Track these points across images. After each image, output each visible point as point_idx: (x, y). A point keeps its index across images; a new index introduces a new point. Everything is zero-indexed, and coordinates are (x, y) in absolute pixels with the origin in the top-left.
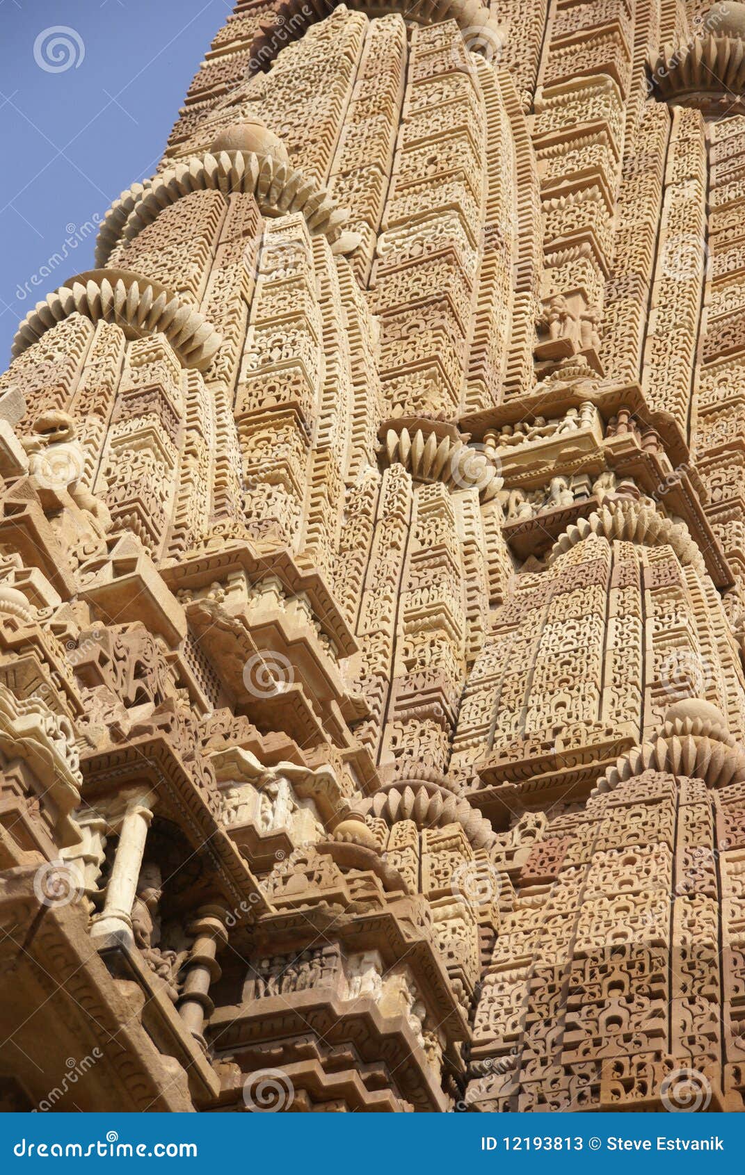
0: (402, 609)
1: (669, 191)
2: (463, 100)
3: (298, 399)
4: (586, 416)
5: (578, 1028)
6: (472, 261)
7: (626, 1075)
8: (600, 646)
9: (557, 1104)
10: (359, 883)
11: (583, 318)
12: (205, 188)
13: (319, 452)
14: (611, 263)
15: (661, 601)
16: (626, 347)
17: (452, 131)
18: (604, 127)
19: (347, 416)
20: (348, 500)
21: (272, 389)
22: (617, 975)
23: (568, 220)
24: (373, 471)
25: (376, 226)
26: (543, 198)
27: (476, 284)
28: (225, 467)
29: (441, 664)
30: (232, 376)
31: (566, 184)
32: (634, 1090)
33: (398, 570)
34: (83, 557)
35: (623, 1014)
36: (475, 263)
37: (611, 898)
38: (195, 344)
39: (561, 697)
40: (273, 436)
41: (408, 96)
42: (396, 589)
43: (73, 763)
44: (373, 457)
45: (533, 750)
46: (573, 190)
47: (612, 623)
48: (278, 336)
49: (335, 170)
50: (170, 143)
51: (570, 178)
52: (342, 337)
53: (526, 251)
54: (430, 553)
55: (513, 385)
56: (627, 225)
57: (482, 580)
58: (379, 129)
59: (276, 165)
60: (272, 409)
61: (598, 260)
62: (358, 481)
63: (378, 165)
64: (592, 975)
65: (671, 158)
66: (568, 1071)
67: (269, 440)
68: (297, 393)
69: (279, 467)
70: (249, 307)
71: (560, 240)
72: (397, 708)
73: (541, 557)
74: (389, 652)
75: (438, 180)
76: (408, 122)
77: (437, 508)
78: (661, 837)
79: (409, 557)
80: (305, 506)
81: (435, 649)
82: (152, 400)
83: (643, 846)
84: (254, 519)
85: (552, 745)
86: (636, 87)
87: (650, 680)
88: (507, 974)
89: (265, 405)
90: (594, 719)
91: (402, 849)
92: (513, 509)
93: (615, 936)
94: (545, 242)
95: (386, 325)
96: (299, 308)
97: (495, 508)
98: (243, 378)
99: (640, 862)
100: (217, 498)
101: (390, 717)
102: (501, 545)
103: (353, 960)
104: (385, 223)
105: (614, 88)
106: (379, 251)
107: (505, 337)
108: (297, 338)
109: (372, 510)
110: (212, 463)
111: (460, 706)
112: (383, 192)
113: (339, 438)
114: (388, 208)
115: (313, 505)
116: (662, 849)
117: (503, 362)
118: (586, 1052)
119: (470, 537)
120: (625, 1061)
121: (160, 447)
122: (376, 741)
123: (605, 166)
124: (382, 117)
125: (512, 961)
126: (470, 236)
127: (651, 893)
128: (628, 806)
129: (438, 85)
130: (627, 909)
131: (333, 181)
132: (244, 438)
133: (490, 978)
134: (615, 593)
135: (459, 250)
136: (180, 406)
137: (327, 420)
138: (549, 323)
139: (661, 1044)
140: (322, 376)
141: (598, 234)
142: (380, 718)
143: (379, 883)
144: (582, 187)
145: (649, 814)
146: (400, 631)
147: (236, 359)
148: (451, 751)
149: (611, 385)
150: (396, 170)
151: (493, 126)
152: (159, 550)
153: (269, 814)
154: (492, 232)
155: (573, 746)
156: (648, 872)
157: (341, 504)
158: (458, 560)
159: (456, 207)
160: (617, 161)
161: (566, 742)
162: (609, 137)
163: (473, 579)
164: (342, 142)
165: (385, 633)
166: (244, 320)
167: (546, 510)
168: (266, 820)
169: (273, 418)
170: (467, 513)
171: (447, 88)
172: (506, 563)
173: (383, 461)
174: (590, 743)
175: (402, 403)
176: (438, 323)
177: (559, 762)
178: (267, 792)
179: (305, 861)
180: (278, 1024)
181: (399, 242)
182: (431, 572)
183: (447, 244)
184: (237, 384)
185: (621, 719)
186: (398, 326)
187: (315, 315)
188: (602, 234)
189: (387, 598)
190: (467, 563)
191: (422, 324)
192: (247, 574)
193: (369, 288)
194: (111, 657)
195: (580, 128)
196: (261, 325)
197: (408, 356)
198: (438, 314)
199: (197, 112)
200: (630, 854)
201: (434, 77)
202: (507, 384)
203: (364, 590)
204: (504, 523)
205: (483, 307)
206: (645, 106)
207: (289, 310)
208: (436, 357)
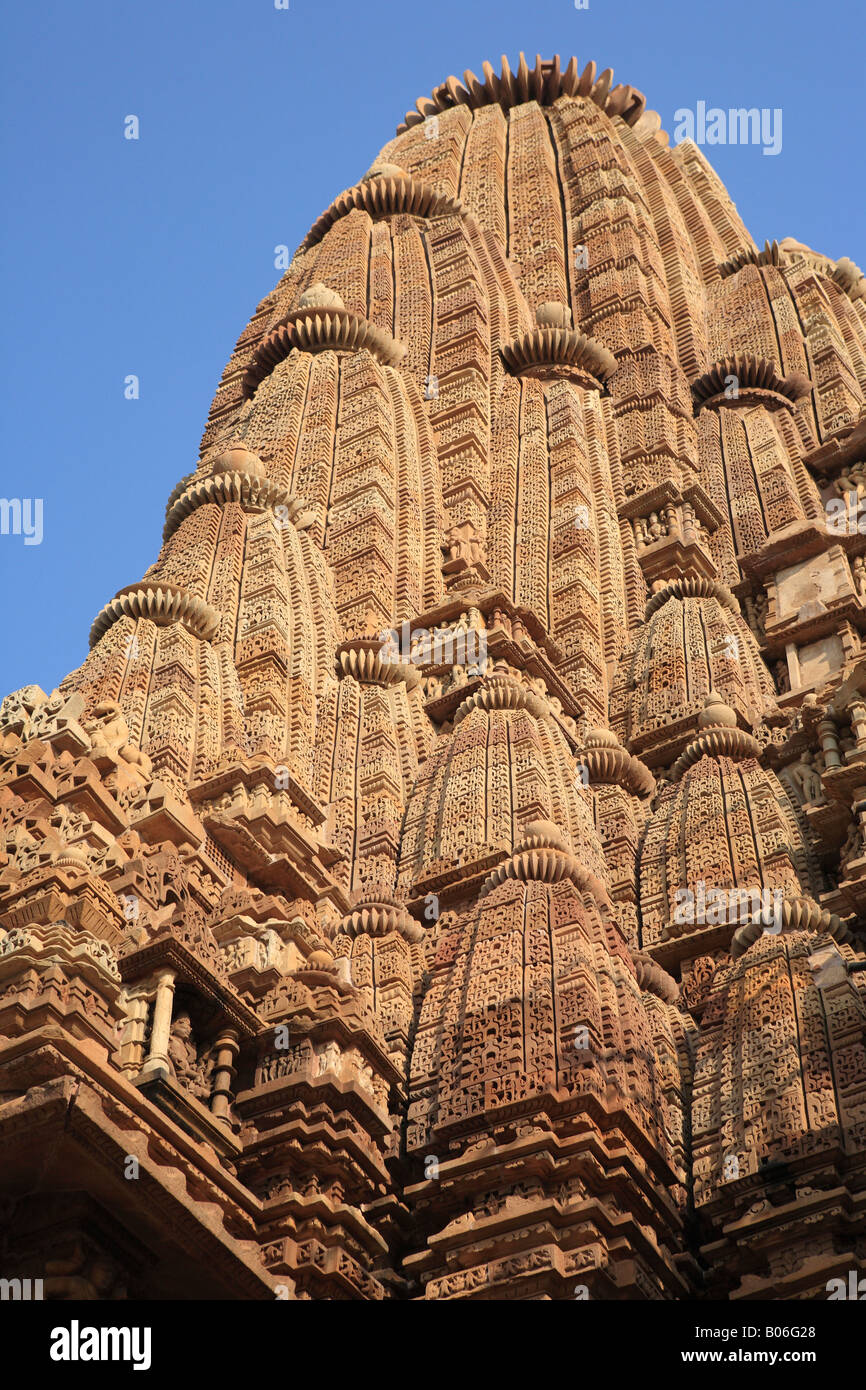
0: (359, 778)
1: (523, 439)
2: (375, 407)
3: (274, 648)
4: (473, 618)
5: (469, 1063)
6: (390, 518)
7: (499, 1089)
8: (483, 789)
9: (459, 1114)
10: (321, 996)
11: (472, 541)
12: (208, 502)
13: (294, 679)
14: (489, 496)
15: (520, 751)
16: (503, 555)
17: (369, 430)
18: (474, 405)
19: (312, 649)
20: (318, 706)
21: (258, 643)
22: (492, 1025)
23: (456, 472)
24: (335, 683)
25: (326, 503)
26: (440, 459)
27: (396, 533)
28: (230, 706)
29: (386, 814)
30: (232, 637)
31: (453, 447)
32: (505, 1098)
33: (354, 752)
34: (131, 799)
35: (495, 1050)
36: (394, 519)
37: (486, 973)
38: (203, 622)
39: (461, 828)
40: (261, 677)
41: (341, 406)
42: (353, 765)
43: (113, 969)
44: (333, 672)
45: (446, 867)
46: (457, 451)
47: (490, 771)
48: (259, 604)
49: (297, 468)
50: (201, 449)
51: (455, 443)
52: (305, 595)
53: (430, 501)
54: (374, 737)
55: (429, 596)
56: (497, 467)
57: (411, 748)
58: (323, 435)
59: (252, 478)
60: (258, 658)
61: (479, 497)
62: (323, 693)
63: (323, 461)
64: (477, 1027)
65: (522, 416)
66: (466, 1092)
67: (258, 679)
68: (274, 644)
69: (266, 698)
70: (240, 584)
71: (453, 487)
72: (361, 849)
73: (451, 721)
74: (352, 810)
75: (364, 465)
76: (342, 426)
77: (376, 704)
78: (515, 927)
79: (361, 741)
80: (287, 720)
81: (381, 804)
82: (173, 673)
83: (504, 935)
84: (253, 736)
85: (457, 862)
86: (494, 370)
87: (516, 807)
88: (428, 1032)
89: (255, 655)
90: (482, 840)
91: (361, 955)
92: (431, 690)
93: (490, 999)
94: (444, 490)
95: (338, 573)
96: (271, 582)
97: (419, 694)
98: (239, 638)
99: (503, 946)
100: (226, 728)
101: (357, 855)
102: (424, 718)
103: (321, 1047)
104: (332, 501)
105: (478, 375)
106: (330, 521)
107: (420, 565)
108: (271, 604)
109: (334, 712)
110: (221, 703)
111: (401, 840)
112: (329, 479)
113: (307, 667)
114: (333, 489)
115: (294, 717)
116: (516, 935)
117: (420, 582)
118: (476, 1077)
119: (401, 719)
120: (498, 1080)
121: (181, 705)
122: (349, 874)
123: (477, 432)
124: (324, 427)
125: (431, 1022)
126: (389, 502)
127: (509, 966)
128: (495, 908)
129: (359, 397)
130: (495, 980)
131: (296, 475)
132: (243, 680)
133: (418, 1035)
134: (491, 748)
135: (380, 514)
136: (194, 671)
137: (298, 656)
138: (450, 548)
139: (520, 1066)
140: (292, 623)
141: (477, 480)
142: (350, 857)
143: (335, 993)
144: (463, 449)
145: (507, 912)
146: (359, 795)
147: (234, 625)
148: (399, 872)
149: (489, 591)
150: (336, 462)
151: (399, 418)
152: (187, 777)
153: (265, 956)
154: (403, 493)
155: (471, 861)
156: (507, 952)
157: (314, 711)
158: (393, 737)
159: (375, 484)
160: (486, 424)
161: (466, 859)
162: (478, 411)
163: (404, 748)
164: (300, 447)
165: (348, 798)
166: (237, 596)
167: (450, 690)
168: (263, 960)
169: (259, 663)
170: (397, 702)
171: (364, 399)
172: (428, 730)
173: (340, 673)
174: (481, 858)
175: (352, 628)
176: (370, 568)
177: (463, 873)
178: (263, 941)
179: (285, 988)
180: (277, 1098)
181: (341, 513)
182: (375, 750)
183: (372, 511)
184: (235, 642)
185: (499, 838)
186: (345, 573)
187: (283, 583)
188: (479, 478)
189: (348, 773)
190: (400, 737)
191: (360, 570)
192: (245, 784)
193: (325, 548)
194: (145, 877)
195: (459, 407)
196: (250, 597)
197: (354, 594)
198: (369, 561)
199: (216, 425)
200: (497, 941)
201: (356, 392)
202: (426, 596)
203: (333, 769)
204: (425, 702)
205: (402, 548)
206: (503, 379)
207: (265, 584)
208: (371, 593)
